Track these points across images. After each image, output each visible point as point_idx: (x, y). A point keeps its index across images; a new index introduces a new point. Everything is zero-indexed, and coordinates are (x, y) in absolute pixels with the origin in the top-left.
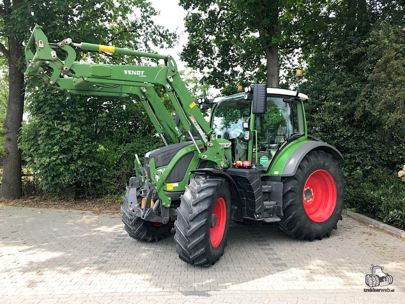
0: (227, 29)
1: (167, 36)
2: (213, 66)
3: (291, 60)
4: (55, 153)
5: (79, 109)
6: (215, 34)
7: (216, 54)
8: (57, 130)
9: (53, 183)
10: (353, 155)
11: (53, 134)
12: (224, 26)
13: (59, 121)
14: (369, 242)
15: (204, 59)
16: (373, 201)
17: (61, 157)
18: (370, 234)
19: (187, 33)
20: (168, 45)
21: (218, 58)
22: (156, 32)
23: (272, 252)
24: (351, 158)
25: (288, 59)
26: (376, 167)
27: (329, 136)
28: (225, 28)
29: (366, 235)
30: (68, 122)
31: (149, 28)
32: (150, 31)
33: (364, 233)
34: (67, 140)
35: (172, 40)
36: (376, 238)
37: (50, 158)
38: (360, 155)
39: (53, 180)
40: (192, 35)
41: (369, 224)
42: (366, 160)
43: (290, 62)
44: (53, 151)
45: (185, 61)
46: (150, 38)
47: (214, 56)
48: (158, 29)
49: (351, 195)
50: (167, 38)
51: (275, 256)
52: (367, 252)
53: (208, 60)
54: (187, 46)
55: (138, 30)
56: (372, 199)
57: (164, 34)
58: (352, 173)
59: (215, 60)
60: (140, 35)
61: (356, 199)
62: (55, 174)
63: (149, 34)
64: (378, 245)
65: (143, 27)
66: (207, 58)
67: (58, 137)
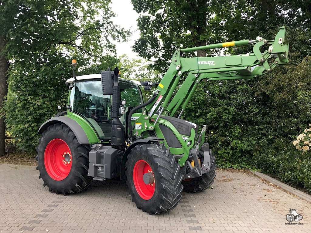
0: (170, 28)
1: (122, 32)
2: (158, 56)
3: (218, 52)
4: (28, 122)
5: (49, 88)
6: (161, 32)
7: (160, 47)
8: (32, 104)
9: (27, 145)
10: (260, 127)
11: (28, 107)
12: (168, 26)
13: (32, 97)
14: (266, 198)
15: (152, 51)
16: (274, 164)
17: (33, 125)
18: (269, 191)
19: (139, 31)
20: (123, 40)
21: (162, 50)
22: (115, 30)
23: (186, 205)
24: (259, 129)
25: (216, 52)
26: (278, 137)
27: (242, 112)
28: (168, 27)
29: (266, 192)
30: (40, 97)
31: (109, 27)
32: (110, 29)
33: (264, 190)
34: (39, 112)
35: (126, 35)
36: (273, 194)
37: (24, 125)
38: (266, 127)
39: (27, 142)
40: (143, 32)
41: (270, 182)
42: (270, 131)
43: (217, 54)
44: (27, 120)
45: (137, 52)
46: (109, 34)
47: (159, 49)
48: (116, 27)
49: (258, 159)
50: (123, 34)
51: (188, 208)
52: (263, 206)
53: (155, 51)
54: (138, 41)
55: (100, 28)
56: (273, 163)
57: (121, 31)
58: (259, 142)
59: (159, 52)
60: (102, 32)
61: (262, 162)
62: (28, 138)
63: (109, 31)
64: (273, 200)
65: (104, 26)
66: (153, 50)
67: (32, 109)
